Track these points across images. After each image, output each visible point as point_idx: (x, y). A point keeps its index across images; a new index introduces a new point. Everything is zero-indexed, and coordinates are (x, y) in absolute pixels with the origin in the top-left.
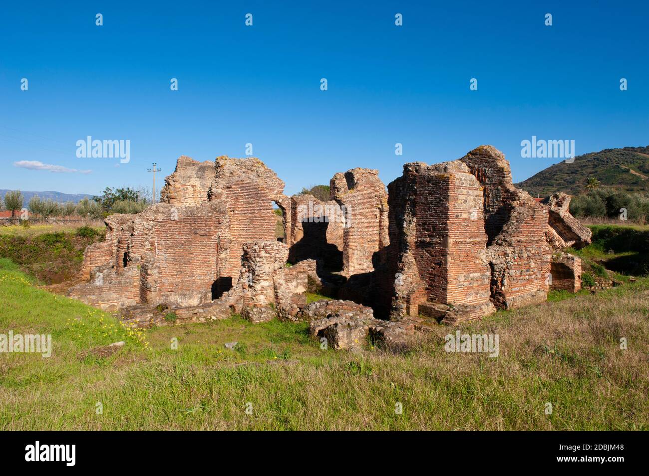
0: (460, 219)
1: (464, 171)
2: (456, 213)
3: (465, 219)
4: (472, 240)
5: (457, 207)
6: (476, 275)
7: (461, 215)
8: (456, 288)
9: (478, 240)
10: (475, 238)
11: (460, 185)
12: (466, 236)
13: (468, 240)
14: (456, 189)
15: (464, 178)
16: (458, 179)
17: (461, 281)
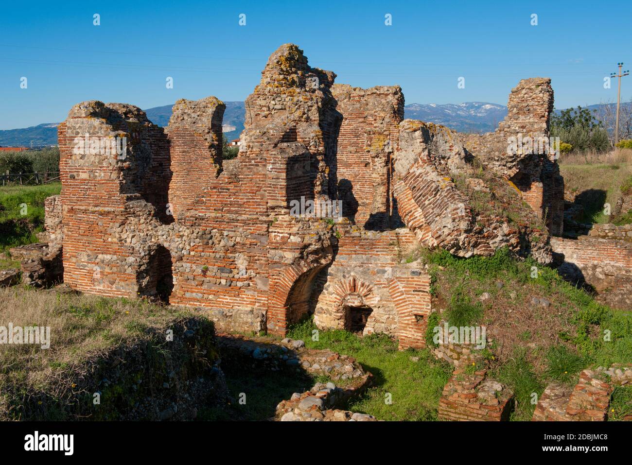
0: (77, 180)
1: (79, 115)
2: (70, 172)
3: (85, 180)
4: (97, 209)
5: (71, 164)
6: (108, 257)
7: (78, 175)
8: (76, 269)
9: (106, 209)
10: (105, 207)
11: (74, 135)
12: (89, 203)
13: (91, 208)
14: (68, 142)
15: (78, 125)
16: (69, 128)
17: (83, 260)
